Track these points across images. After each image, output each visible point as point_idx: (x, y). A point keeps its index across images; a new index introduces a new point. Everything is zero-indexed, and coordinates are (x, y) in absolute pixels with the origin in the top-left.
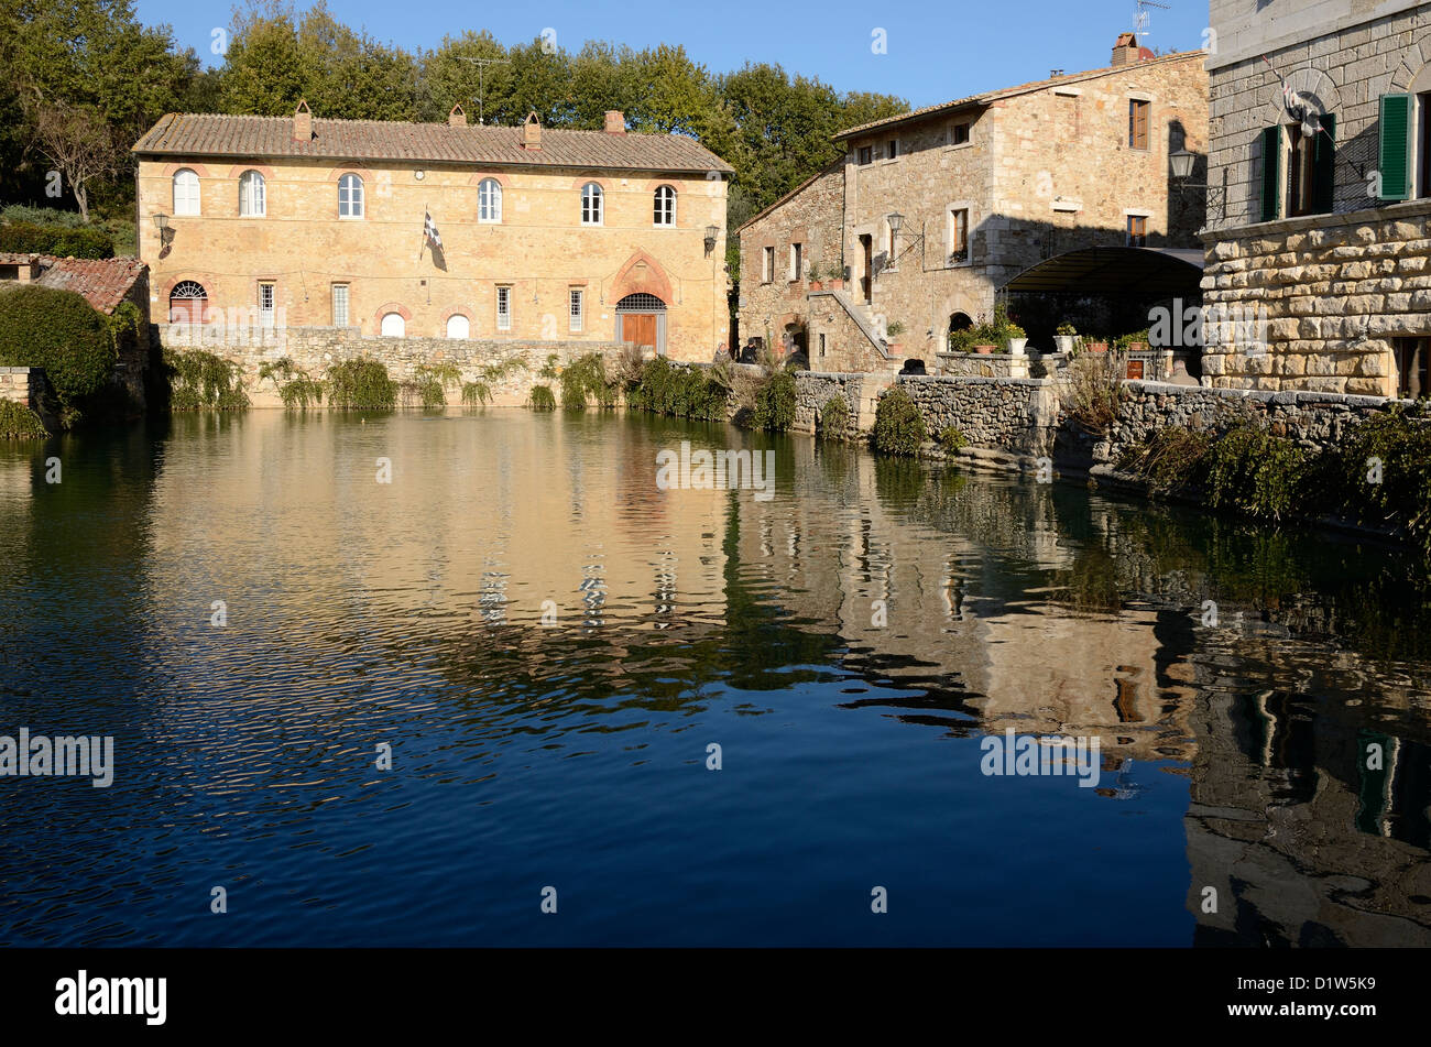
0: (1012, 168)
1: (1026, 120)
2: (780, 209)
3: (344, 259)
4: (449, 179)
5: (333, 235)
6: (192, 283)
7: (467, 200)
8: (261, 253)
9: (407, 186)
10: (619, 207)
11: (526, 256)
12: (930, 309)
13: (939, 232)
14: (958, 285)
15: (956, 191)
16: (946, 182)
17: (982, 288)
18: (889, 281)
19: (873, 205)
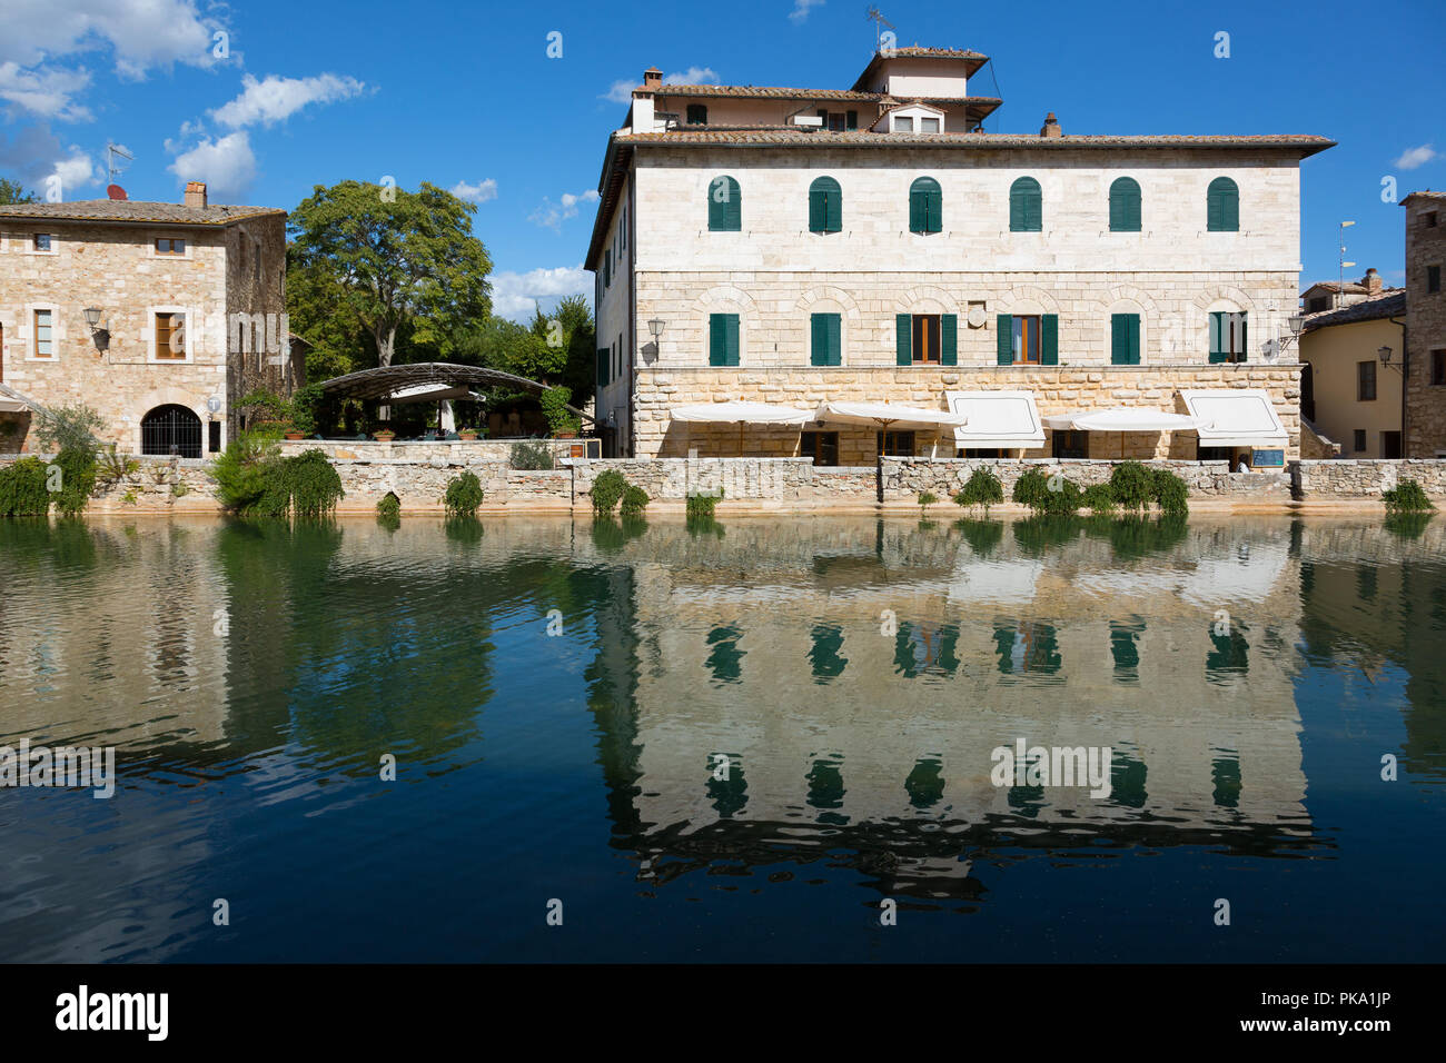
12: (120, 399)
13: (135, 330)
14: (169, 379)
15: (166, 296)
16: (147, 286)
17: (209, 384)
18: (40, 371)
19: (4, 291)
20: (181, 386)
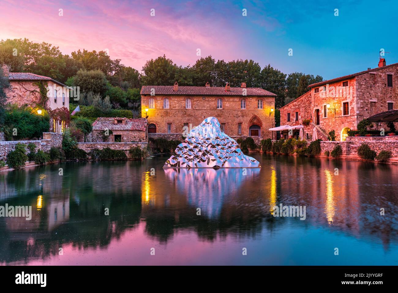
0: (360, 92)
1: (363, 80)
2: (291, 104)
3: (187, 118)
4: (211, 99)
5: (184, 112)
6: (153, 124)
7: (215, 104)
8: (168, 117)
9: (201, 101)
10: (249, 105)
11: (228, 117)
12: (337, 126)
13: (340, 108)
14: (346, 121)
15: (345, 98)
17: (353, 121)
18: (325, 120)
19: (319, 102)
20: (348, 122)
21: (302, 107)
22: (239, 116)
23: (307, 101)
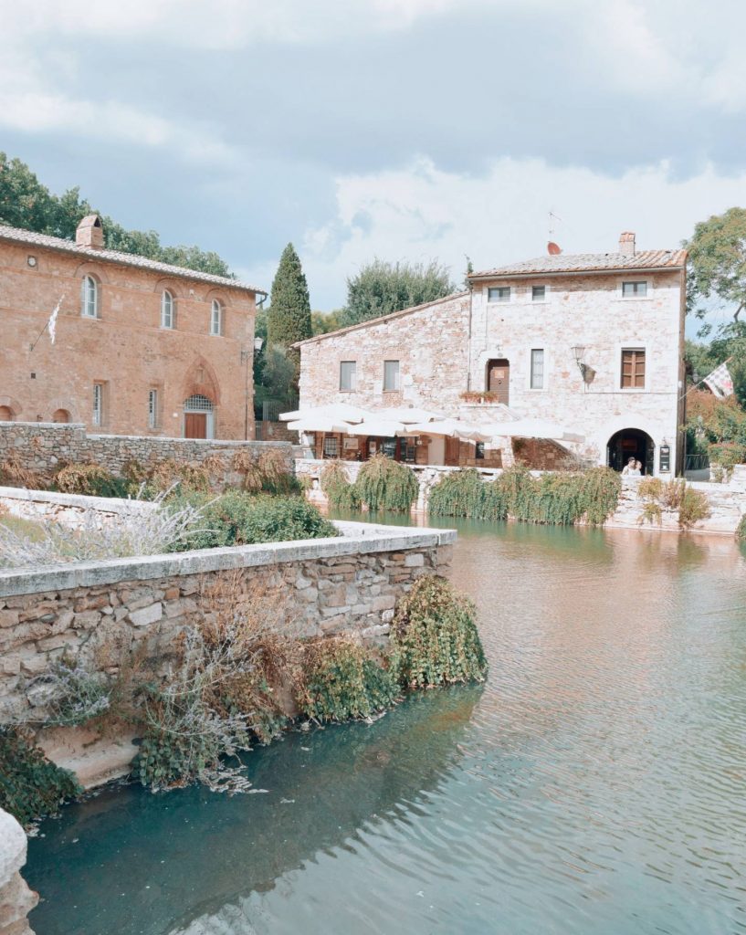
4: (58, 268)
9: (20, 271)
10: (187, 314)
11: (119, 354)
13: (606, 363)
14: (630, 406)
15: (629, 333)
16: (615, 325)
17: (663, 411)
18: (534, 399)
19: (511, 335)
20: (639, 412)
21: (421, 346)
22: (154, 357)
23: (449, 327)
